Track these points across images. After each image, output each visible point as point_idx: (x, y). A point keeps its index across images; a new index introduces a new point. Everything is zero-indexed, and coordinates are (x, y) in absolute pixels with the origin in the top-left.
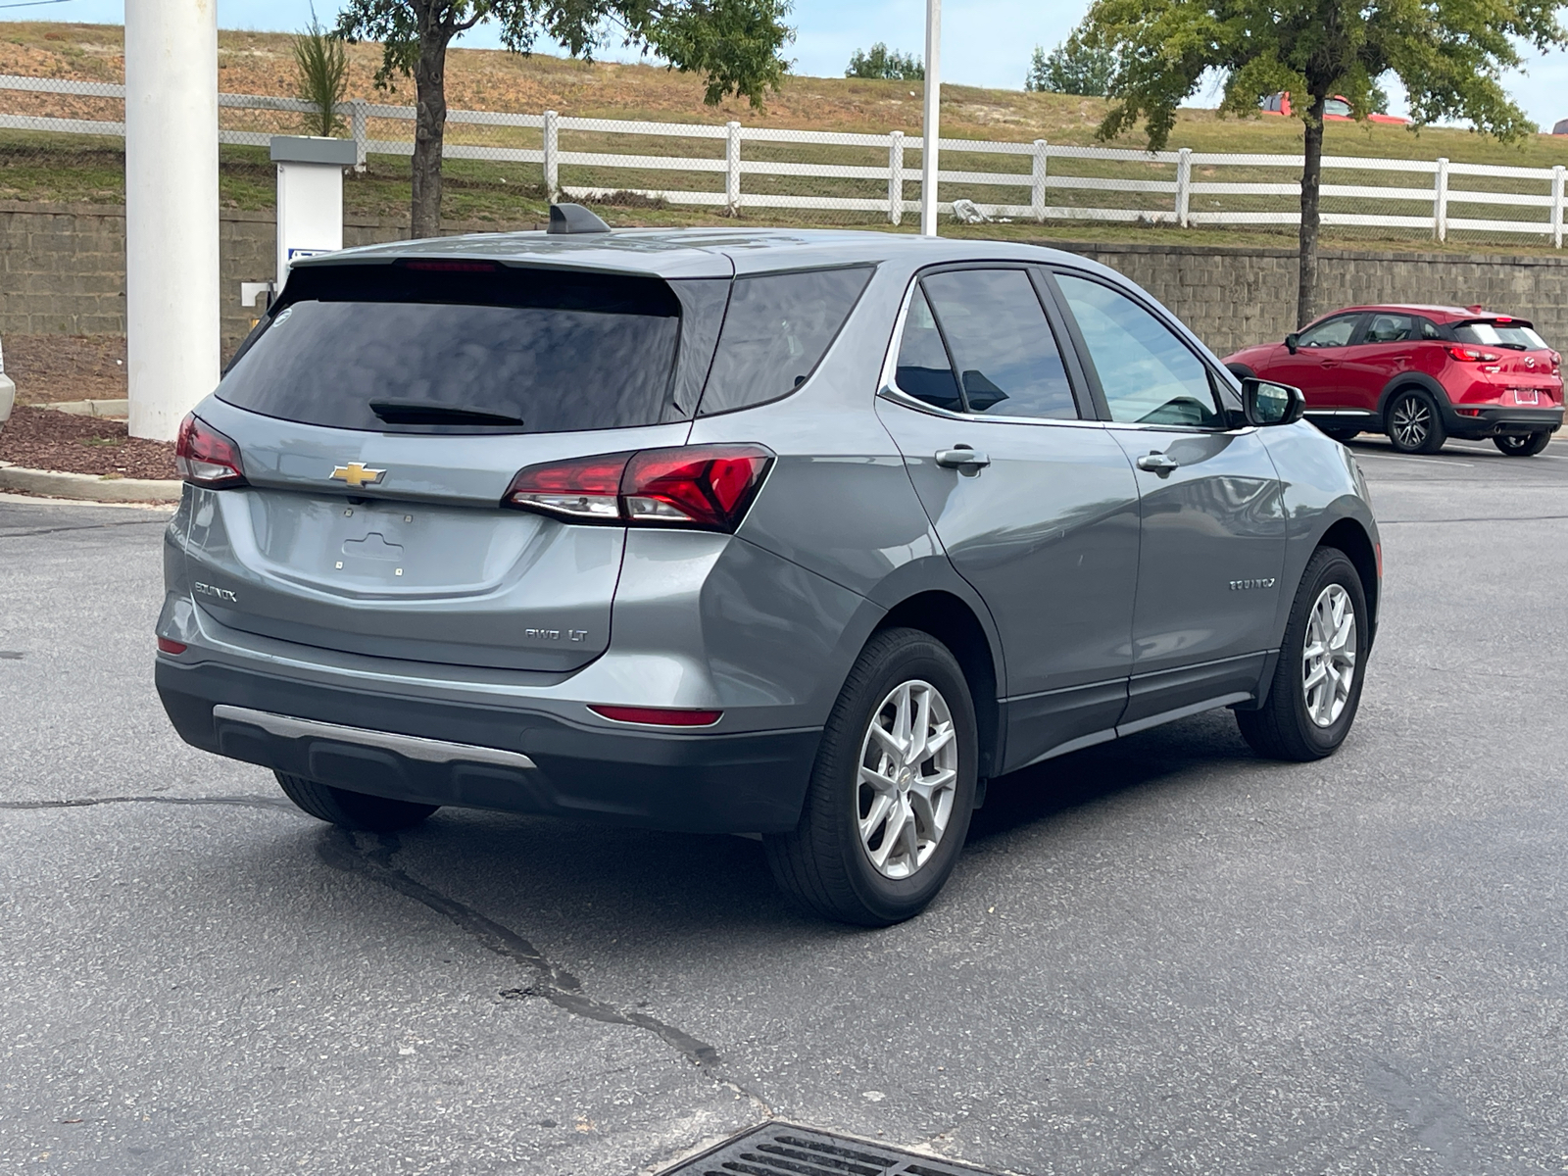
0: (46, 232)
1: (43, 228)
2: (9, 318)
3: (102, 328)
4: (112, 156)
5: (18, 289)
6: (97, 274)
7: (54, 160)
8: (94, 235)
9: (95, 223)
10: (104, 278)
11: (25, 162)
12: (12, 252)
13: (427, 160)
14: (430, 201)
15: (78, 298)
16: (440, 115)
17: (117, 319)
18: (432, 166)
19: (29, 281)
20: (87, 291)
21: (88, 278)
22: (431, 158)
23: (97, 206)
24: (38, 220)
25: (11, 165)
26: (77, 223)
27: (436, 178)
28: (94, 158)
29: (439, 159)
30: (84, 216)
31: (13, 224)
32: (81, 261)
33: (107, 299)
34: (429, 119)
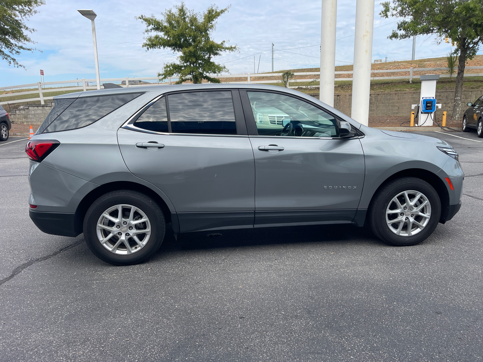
0: (385, 97)
1: (384, 97)
2: (377, 113)
3: (394, 114)
4: (405, 82)
5: (379, 108)
6: (394, 104)
7: (393, 84)
8: (394, 97)
9: (394, 95)
10: (395, 105)
11: (387, 85)
12: (378, 101)
13: (459, 77)
14: (459, 85)
15: (390, 109)
16: (463, 67)
17: (397, 112)
18: (461, 78)
19: (381, 106)
20: (392, 107)
21: (392, 105)
22: (460, 76)
23: (395, 92)
24: (384, 95)
25: (385, 86)
26: (391, 95)
27: (461, 80)
28: (401, 83)
29: (462, 77)
30: (392, 94)
31: (379, 96)
32: (391, 102)
33: (396, 109)
34: (460, 68)
